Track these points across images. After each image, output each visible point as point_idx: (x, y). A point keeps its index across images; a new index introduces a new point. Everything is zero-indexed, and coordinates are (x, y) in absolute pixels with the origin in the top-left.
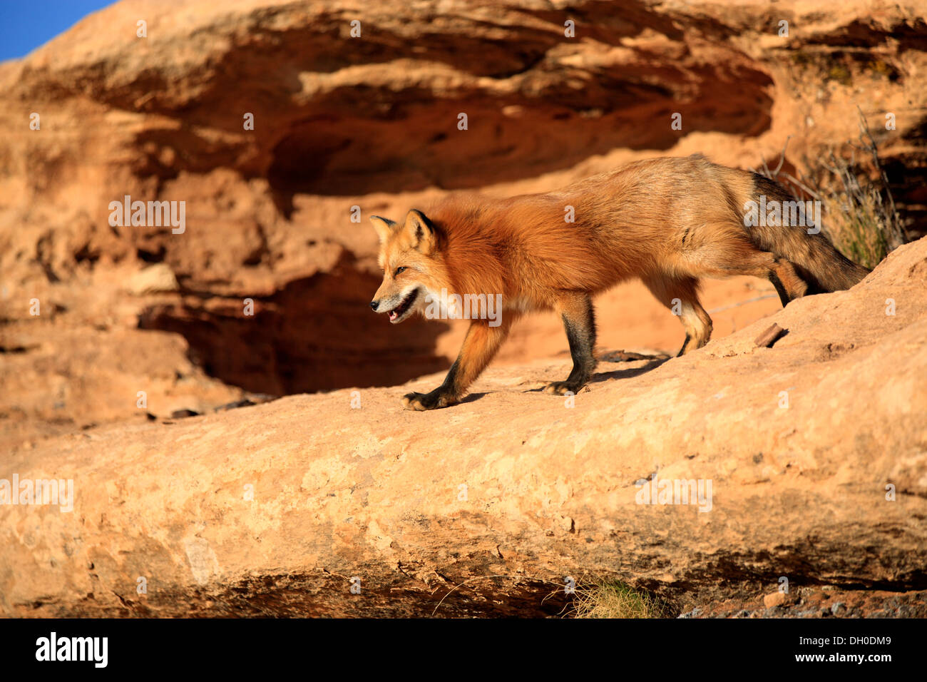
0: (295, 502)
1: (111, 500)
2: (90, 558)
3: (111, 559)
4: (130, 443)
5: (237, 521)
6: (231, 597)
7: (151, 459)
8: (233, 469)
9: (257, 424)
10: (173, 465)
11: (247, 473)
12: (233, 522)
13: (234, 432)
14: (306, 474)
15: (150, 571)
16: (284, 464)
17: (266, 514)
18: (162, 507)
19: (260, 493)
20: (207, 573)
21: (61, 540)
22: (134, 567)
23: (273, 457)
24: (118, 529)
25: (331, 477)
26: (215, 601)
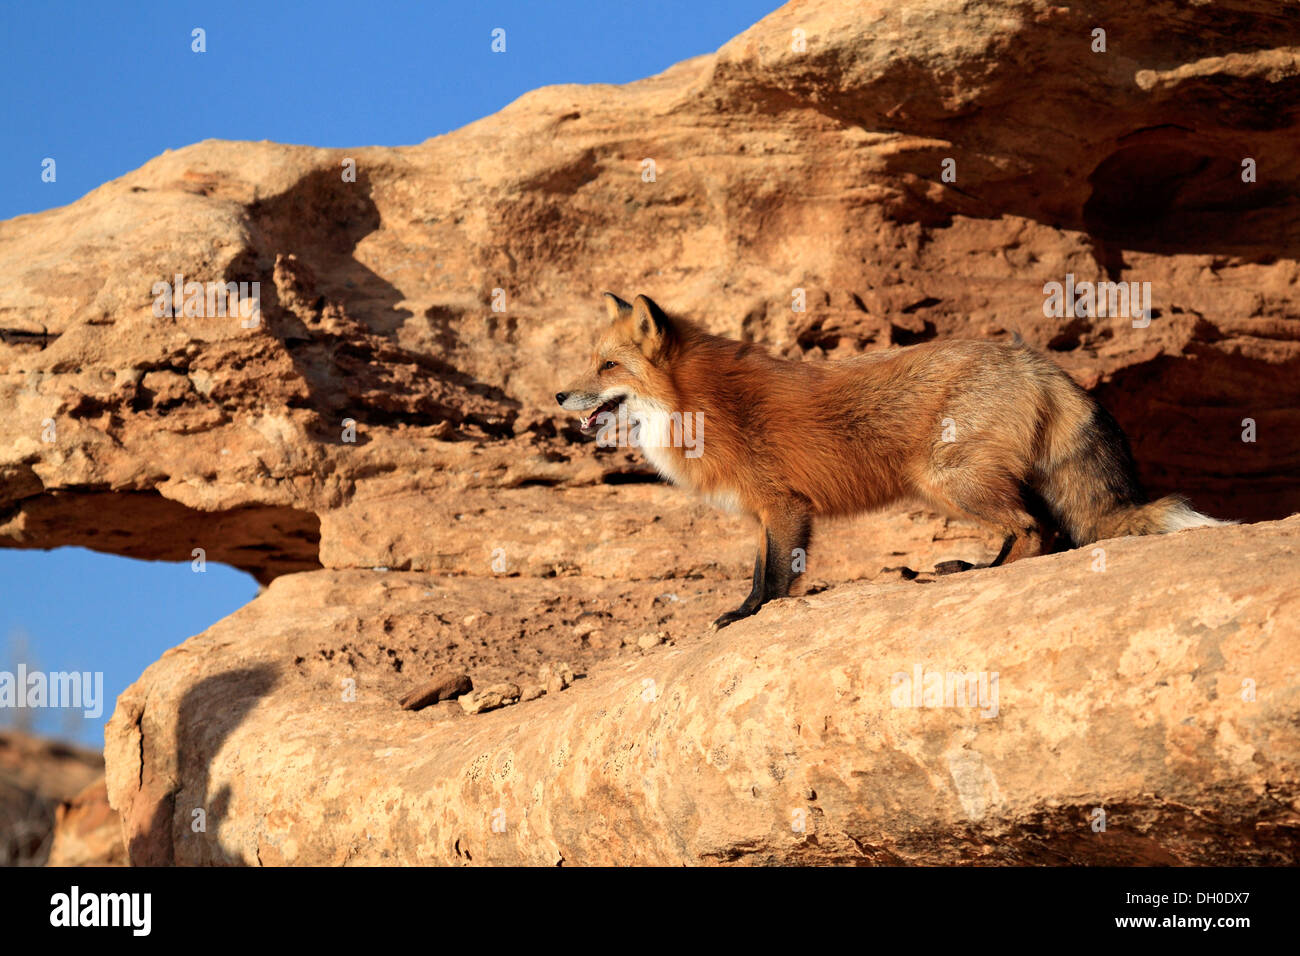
0: (1108, 694)
1: (838, 696)
2: (810, 782)
3: (841, 784)
4: (866, 611)
5: (1024, 724)
6: (1020, 839)
7: (897, 634)
8: (1016, 647)
9: (1051, 580)
10: (930, 642)
11: (1037, 654)
12: (1018, 726)
13: (1018, 592)
14: (1125, 653)
15: (898, 801)
16: (1091, 638)
17: (1067, 714)
19: (1057, 681)
20: (983, 802)
21: (766, 759)
22: (875, 795)
23: (1075, 629)
24: (851, 739)
25: (1162, 656)
26: (996, 844)
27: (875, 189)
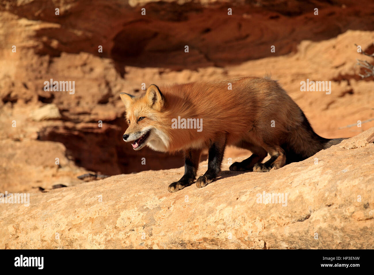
0: (112, 234)
1: (11, 236)
7: (33, 212)
8: (78, 217)
9: (92, 191)
10: (46, 215)
11: (86, 219)
13: (80, 196)
14: (119, 219)
16: (106, 213)
17: (97, 242)
18: (39, 239)
19: (93, 230)
23: (100, 210)
25: (132, 220)
27: (31, 43)
